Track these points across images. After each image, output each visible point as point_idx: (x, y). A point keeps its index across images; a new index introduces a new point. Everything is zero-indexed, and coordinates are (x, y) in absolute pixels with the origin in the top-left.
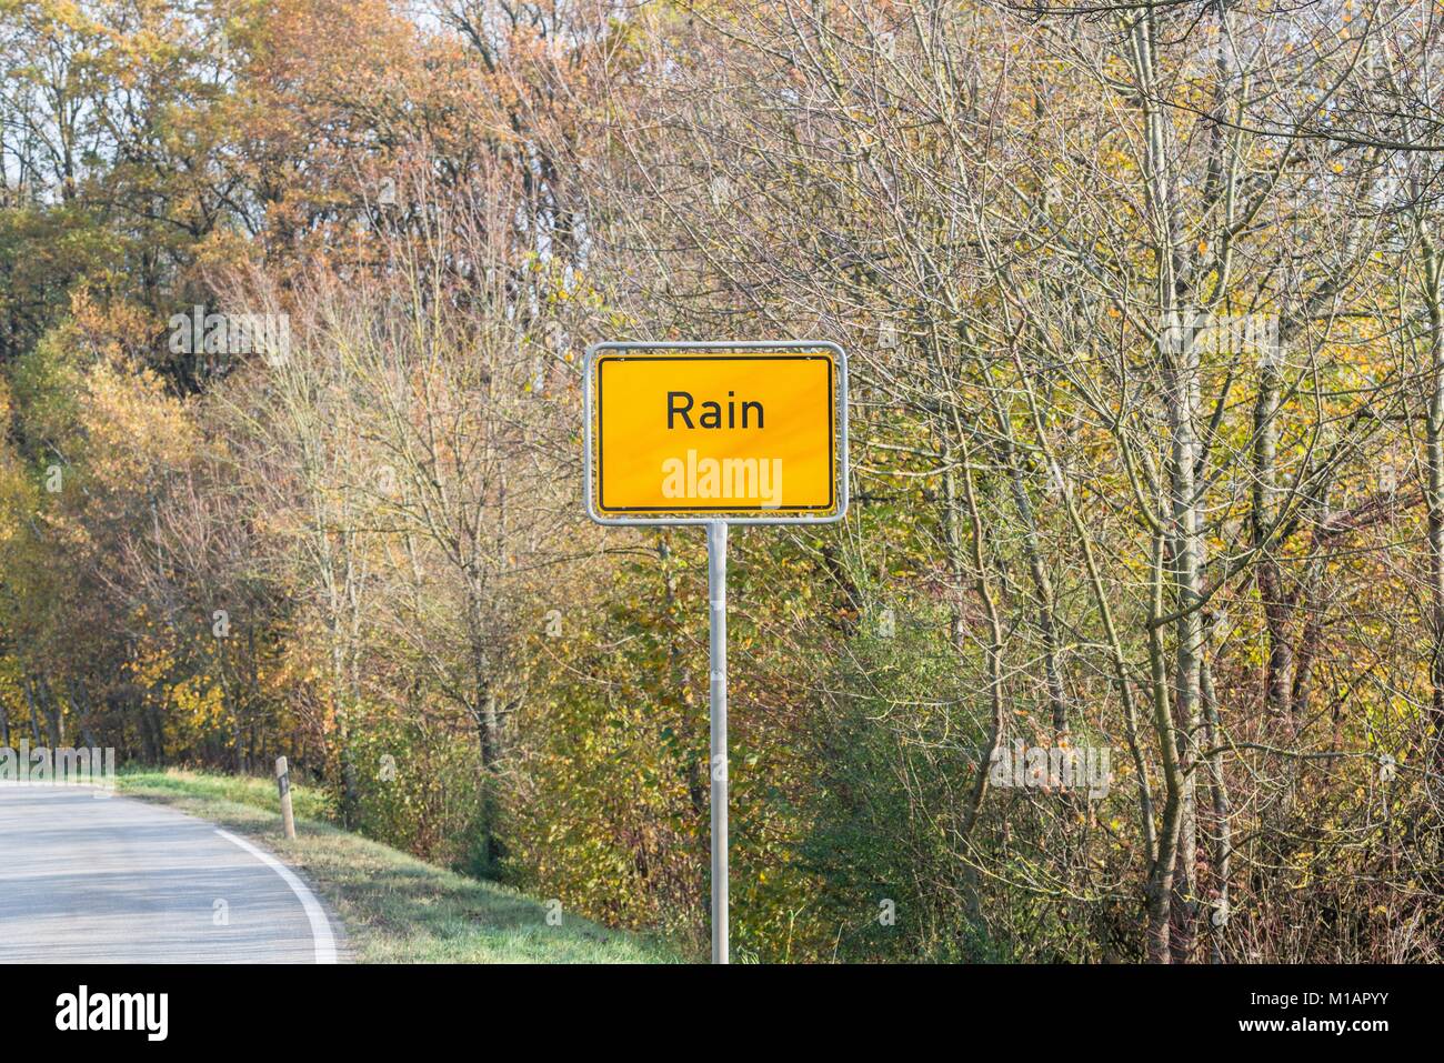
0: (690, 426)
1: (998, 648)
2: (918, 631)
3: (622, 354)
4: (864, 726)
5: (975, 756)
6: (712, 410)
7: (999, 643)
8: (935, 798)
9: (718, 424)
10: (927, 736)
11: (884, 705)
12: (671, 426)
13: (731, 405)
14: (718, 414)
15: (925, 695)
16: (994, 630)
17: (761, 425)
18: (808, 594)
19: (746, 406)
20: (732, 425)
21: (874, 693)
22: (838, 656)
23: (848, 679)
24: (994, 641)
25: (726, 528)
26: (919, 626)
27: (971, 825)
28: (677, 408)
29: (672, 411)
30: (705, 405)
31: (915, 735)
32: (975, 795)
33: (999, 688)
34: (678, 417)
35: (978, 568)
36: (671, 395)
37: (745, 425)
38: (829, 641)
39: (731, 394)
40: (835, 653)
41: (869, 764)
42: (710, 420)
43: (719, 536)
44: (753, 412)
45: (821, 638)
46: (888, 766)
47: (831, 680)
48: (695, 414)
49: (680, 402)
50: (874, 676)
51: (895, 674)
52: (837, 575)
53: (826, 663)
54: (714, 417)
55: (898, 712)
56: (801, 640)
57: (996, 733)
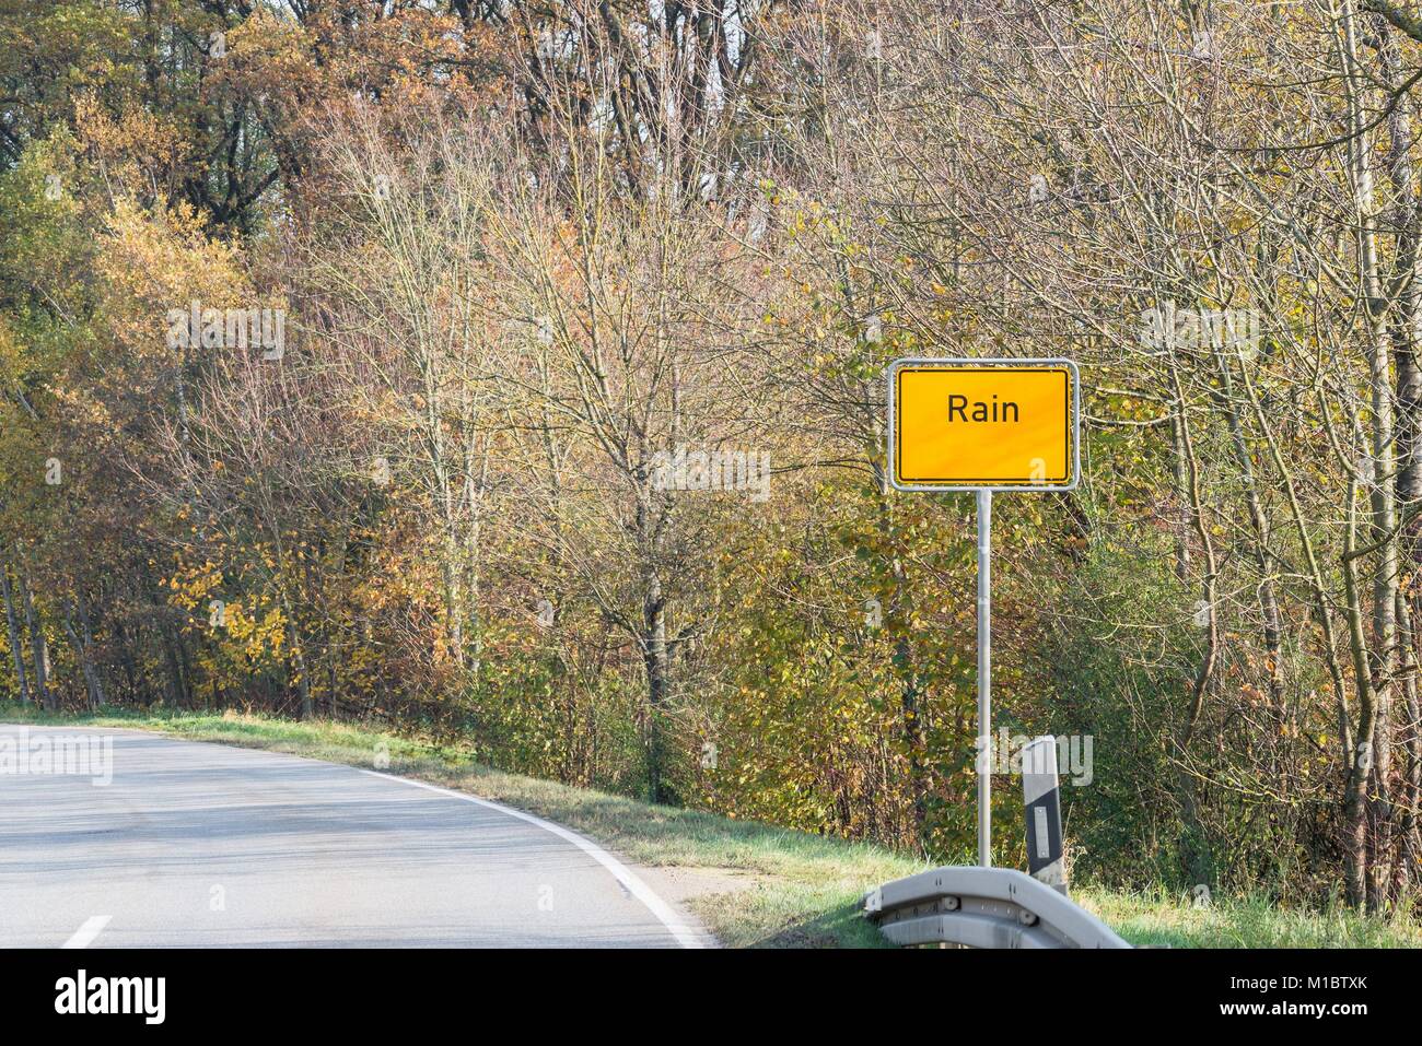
0: (965, 420)
1: (1212, 577)
2: (1143, 560)
3: (916, 367)
4: (1092, 647)
5: (1192, 676)
6: (982, 408)
7: (1213, 573)
8: (1156, 714)
9: (985, 419)
10: (1150, 657)
11: (1111, 628)
12: (951, 419)
13: (995, 405)
14: (985, 412)
15: (1148, 619)
16: (1208, 561)
17: (1016, 420)
18: (1039, 521)
19: (1005, 406)
20: (995, 420)
21: (1102, 618)
22: (1069, 583)
23: (1077, 604)
24: (1209, 570)
25: (990, 496)
26: (1143, 557)
27: (1188, 737)
28: (956, 406)
29: (952, 409)
30: (976, 405)
31: (1139, 657)
32: (1192, 710)
33: (1213, 612)
34: (956, 413)
35: (1194, 505)
36: (951, 397)
37: (1005, 420)
38: (1058, 568)
39: (995, 397)
40: (1063, 579)
41: (1096, 685)
42: (980, 416)
43: (985, 500)
44: (1010, 410)
45: (1051, 565)
46: (1114, 685)
47: (1061, 605)
48: (969, 411)
49: (958, 403)
50: (1102, 601)
51: (1120, 600)
52: (1067, 502)
53: (1056, 590)
54: (982, 413)
55: (1121, 634)
56: (1031, 566)
57: (1210, 654)
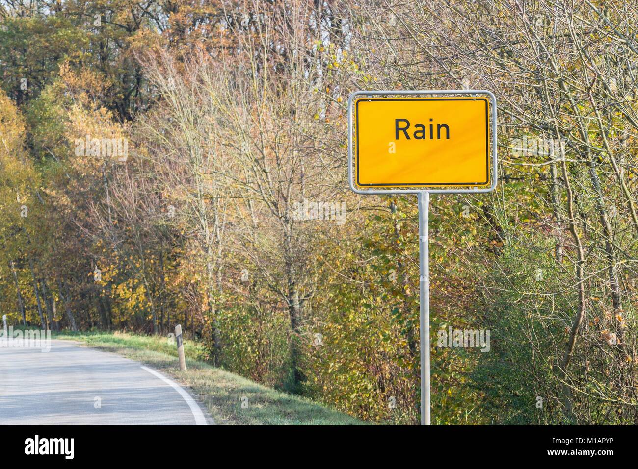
0: (408, 138)
1: (582, 262)
2: (537, 253)
3: (370, 98)
4: (506, 307)
5: (569, 323)
6: (420, 129)
7: (582, 259)
8: (547, 347)
9: (424, 137)
10: (542, 312)
11: (517, 295)
12: (397, 138)
13: (431, 126)
14: (424, 132)
15: (541, 289)
16: (579, 252)
17: (448, 137)
18: (475, 232)
19: (439, 127)
20: (431, 137)
21: (512, 288)
22: (491, 267)
23: (497, 280)
24: (580, 258)
25: (428, 196)
26: (537, 250)
27: (567, 362)
28: (401, 128)
29: (397, 129)
30: (417, 126)
31: (535, 312)
32: (569, 345)
33: (582, 285)
34: (401, 133)
35: (571, 218)
36: (397, 121)
37: (439, 137)
38: (486, 259)
39: (431, 120)
40: (490, 265)
41: (509, 328)
42: (419, 135)
43: (425, 200)
44: (443, 130)
45: (482, 257)
46: (520, 329)
47: (488, 281)
48: (411, 131)
49: (402, 125)
50: (512, 278)
51: (523, 277)
52: (491, 222)
53: (485, 271)
54: (421, 133)
55: (525, 298)
56: (471, 258)
57: (581, 310)
